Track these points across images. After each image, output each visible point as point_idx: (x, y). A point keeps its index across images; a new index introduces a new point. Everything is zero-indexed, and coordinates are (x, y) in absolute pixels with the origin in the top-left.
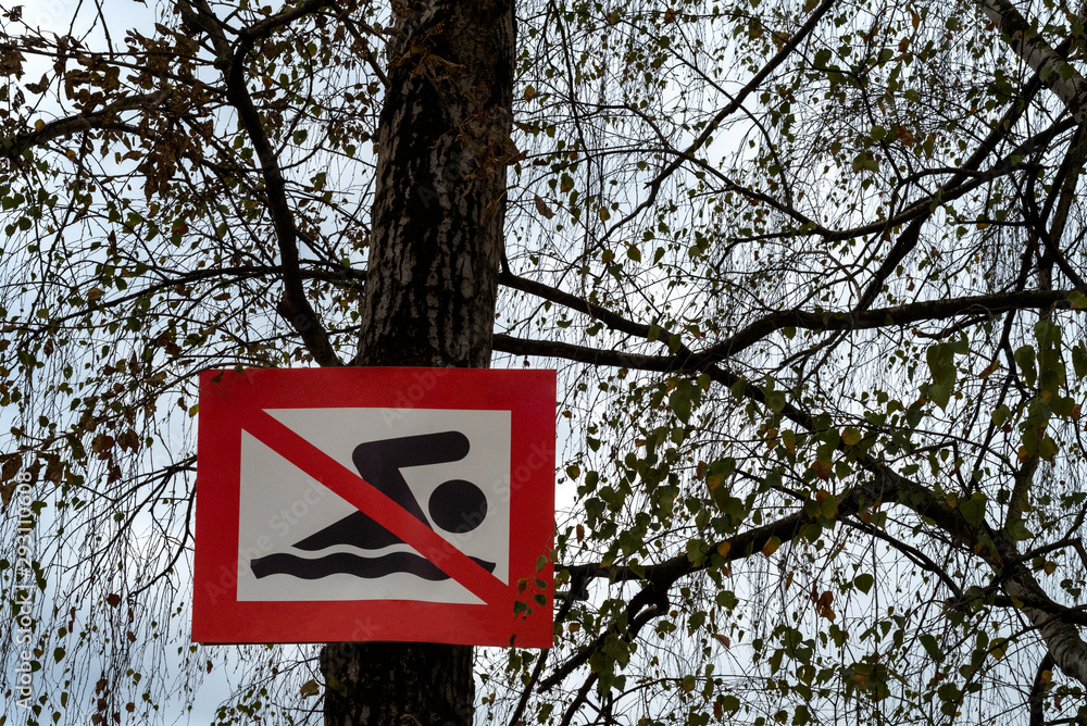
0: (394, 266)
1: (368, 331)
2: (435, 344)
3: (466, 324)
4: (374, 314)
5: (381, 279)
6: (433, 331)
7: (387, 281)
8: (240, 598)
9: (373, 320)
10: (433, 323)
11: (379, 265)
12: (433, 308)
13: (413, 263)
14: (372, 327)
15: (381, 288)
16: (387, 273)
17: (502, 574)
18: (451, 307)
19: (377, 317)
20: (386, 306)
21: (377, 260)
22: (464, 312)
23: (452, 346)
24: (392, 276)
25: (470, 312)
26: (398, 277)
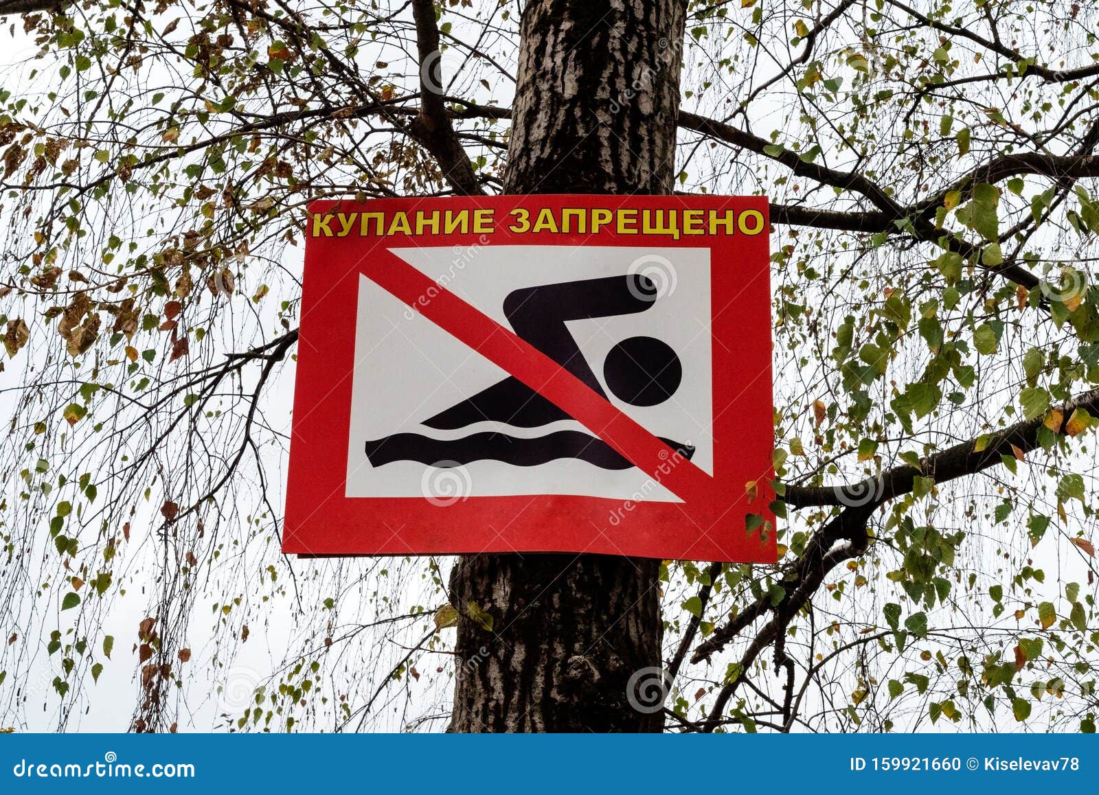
0: (555, 78)
1: (520, 156)
2: (609, 168)
3: (645, 146)
4: (528, 133)
5: (538, 93)
6: (606, 153)
7: (546, 96)
8: (348, 494)
9: (527, 142)
10: (606, 143)
11: (534, 78)
12: (603, 125)
13: (579, 73)
14: (526, 150)
15: (538, 103)
16: (544, 86)
17: (704, 461)
18: (627, 124)
19: (532, 138)
20: (544, 124)
21: (530, 73)
22: (643, 131)
23: (629, 171)
24: (552, 89)
25: (650, 132)
26: (560, 90)
